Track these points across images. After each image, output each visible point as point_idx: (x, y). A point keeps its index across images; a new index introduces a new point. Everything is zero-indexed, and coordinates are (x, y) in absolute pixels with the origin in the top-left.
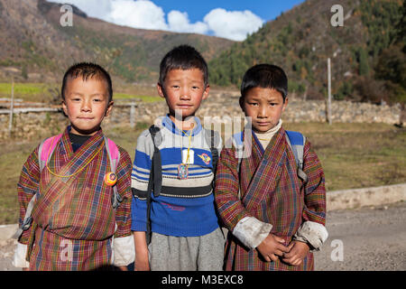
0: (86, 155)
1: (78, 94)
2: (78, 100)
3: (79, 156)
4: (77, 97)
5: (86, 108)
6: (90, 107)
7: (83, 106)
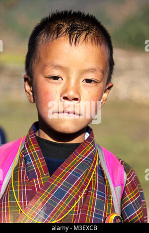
0: (72, 180)
1: (59, 67)
2: (56, 78)
3: (59, 181)
4: (56, 73)
5: (71, 94)
6: (78, 91)
7: (66, 91)
